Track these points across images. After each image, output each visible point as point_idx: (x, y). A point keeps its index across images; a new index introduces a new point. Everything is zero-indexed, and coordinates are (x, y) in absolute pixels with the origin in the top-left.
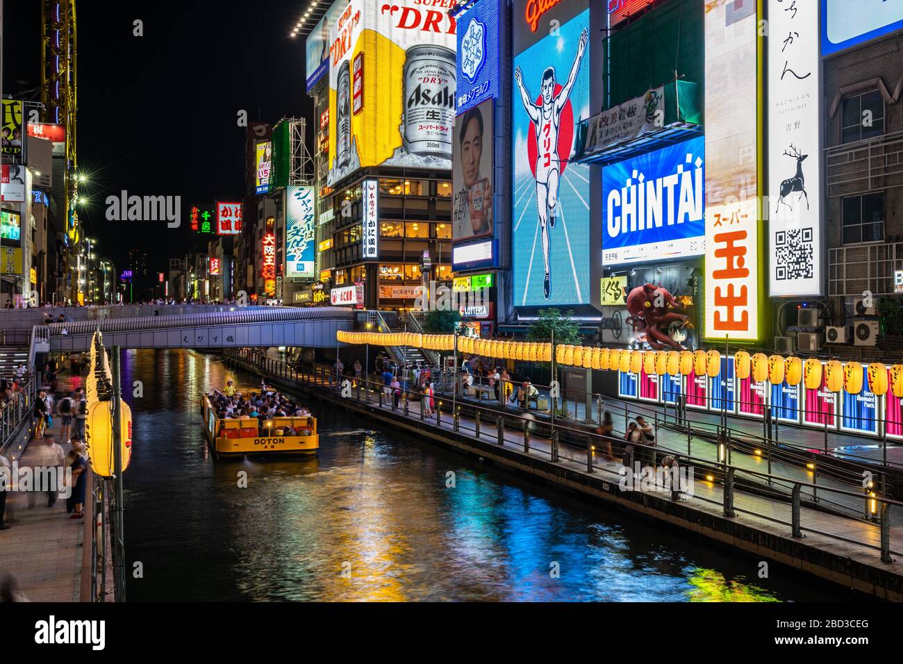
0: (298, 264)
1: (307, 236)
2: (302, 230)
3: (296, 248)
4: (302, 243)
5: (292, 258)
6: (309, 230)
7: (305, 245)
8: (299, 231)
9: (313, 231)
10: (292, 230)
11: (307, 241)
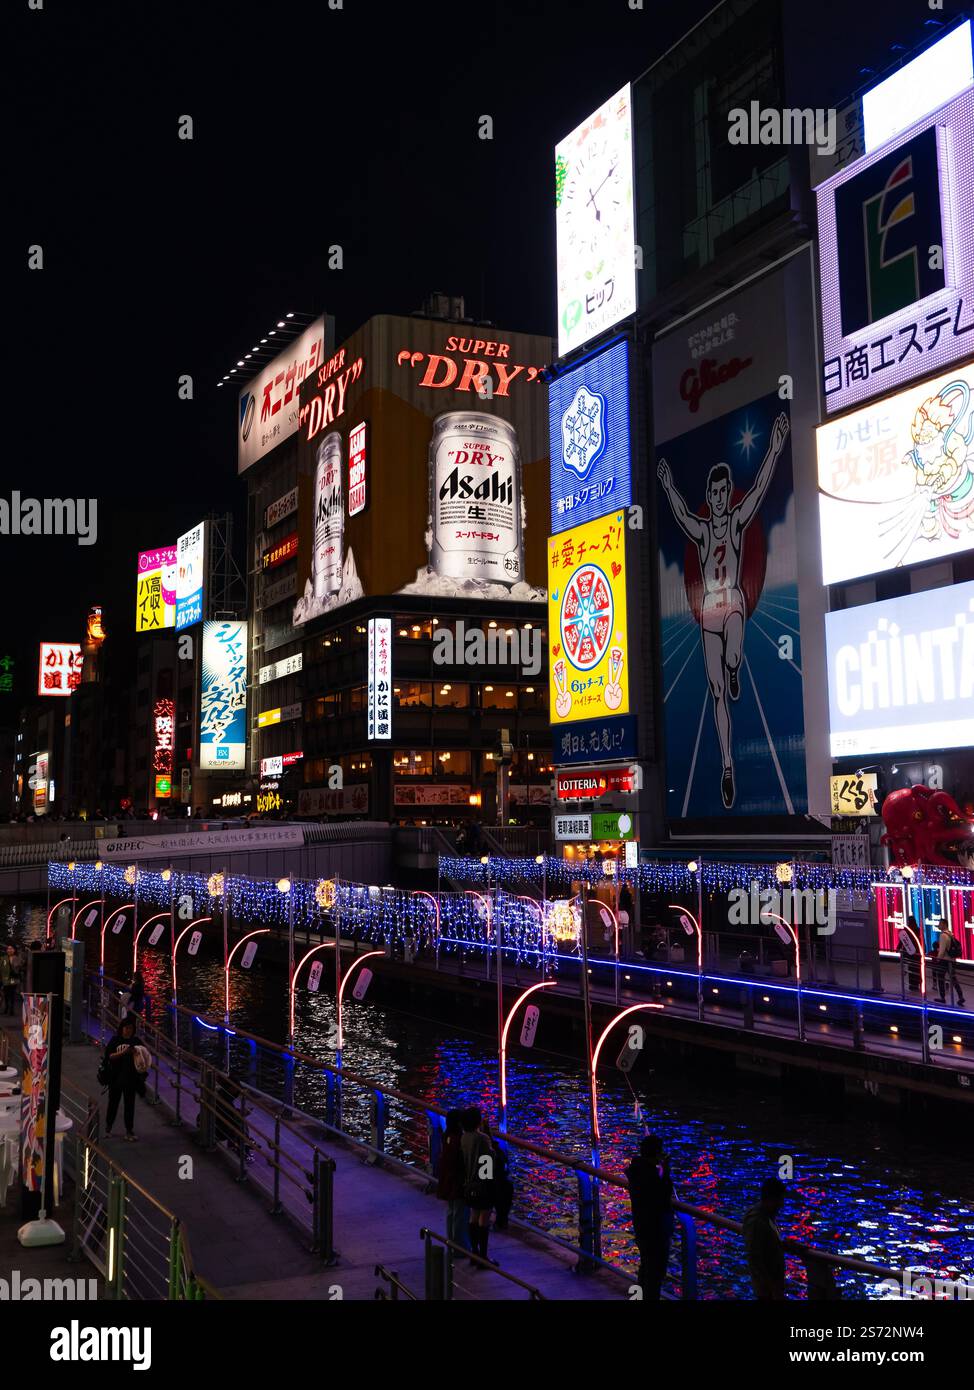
0: (219, 749)
1: (235, 702)
2: (226, 693)
3: (216, 721)
4: (226, 713)
5: (209, 738)
6: (237, 691)
7: (231, 716)
8: (220, 694)
9: (245, 693)
10: (210, 691)
11: (234, 710)
